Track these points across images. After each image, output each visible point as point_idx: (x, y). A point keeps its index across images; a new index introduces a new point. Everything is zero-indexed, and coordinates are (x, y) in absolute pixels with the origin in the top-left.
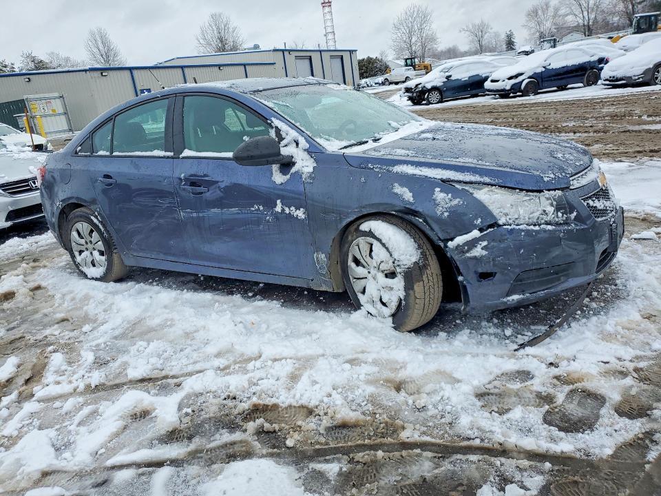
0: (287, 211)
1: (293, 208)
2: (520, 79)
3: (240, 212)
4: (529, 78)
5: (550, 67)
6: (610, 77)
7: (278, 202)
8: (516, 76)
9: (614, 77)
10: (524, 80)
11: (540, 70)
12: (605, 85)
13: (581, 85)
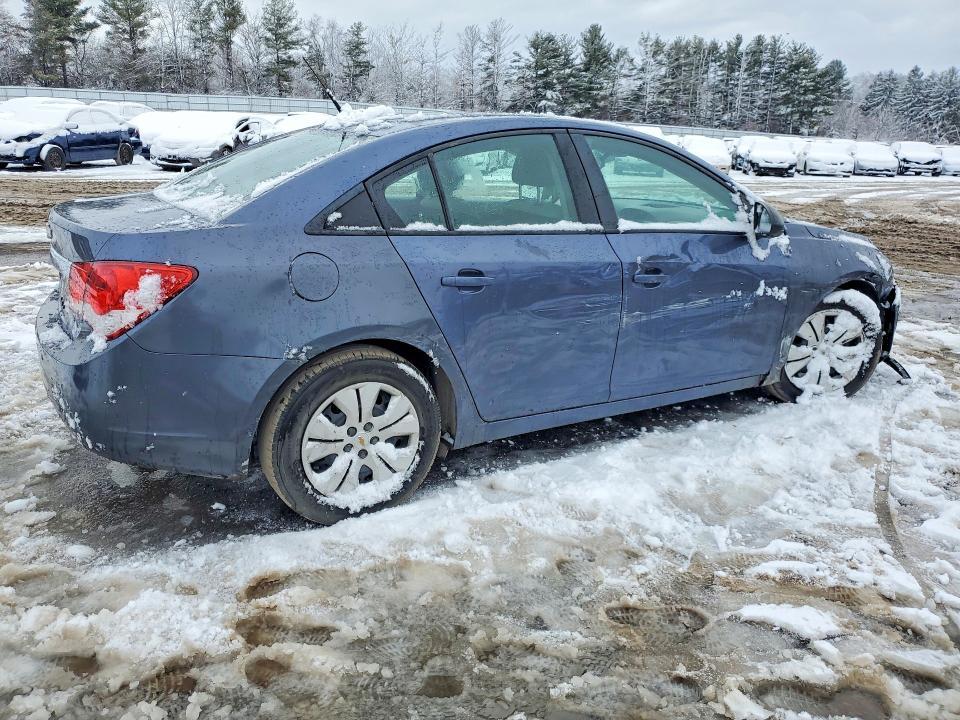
0: (769, 293)
1: (776, 288)
2: (36, 142)
3: (710, 303)
4: (51, 142)
5: (76, 131)
6: (170, 156)
7: (762, 283)
8: (29, 138)
9: (174, 157)
10: (43, 145)
11: (64, 133)
12: (157, 164)
13: (112, 161)
